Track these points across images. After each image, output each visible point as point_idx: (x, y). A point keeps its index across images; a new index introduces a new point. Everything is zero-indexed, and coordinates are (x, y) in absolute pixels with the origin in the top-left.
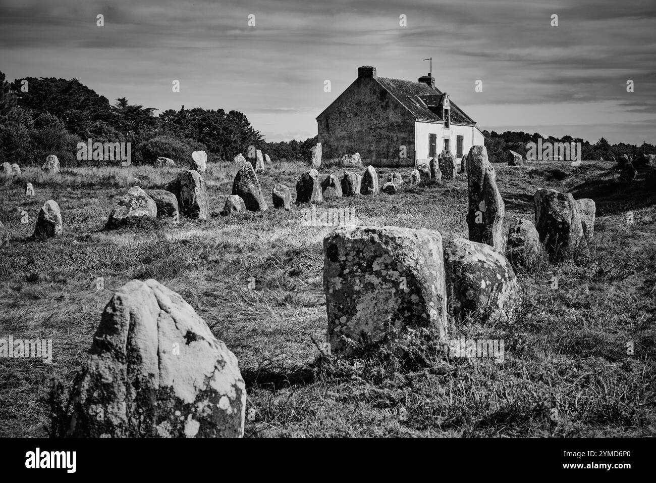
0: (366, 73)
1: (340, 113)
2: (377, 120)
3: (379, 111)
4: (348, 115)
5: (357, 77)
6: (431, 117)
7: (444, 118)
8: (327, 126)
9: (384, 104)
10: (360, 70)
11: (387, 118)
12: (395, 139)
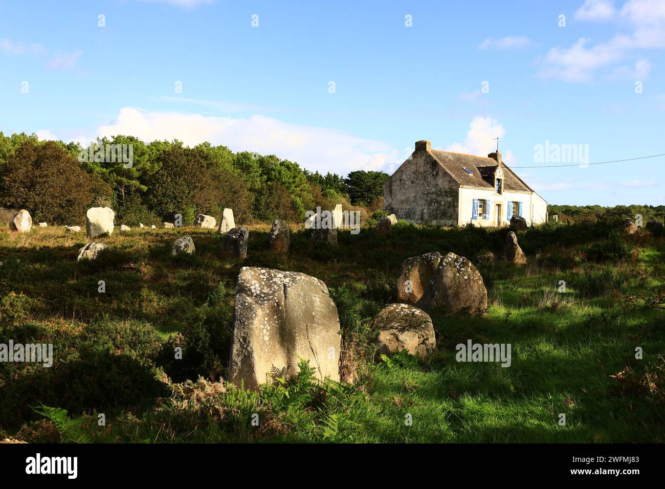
0: (421, 147)
1: (401, 181)
2: (428, 186)
3: (430, 178)
4: (407, 183)
5: (414, 150)
6: (481, 185)
7: (496, 186)
8: (391, 191)
9: (435, 173)
10: (417, 144)
11: (437, 185)
12: (443, 203)
